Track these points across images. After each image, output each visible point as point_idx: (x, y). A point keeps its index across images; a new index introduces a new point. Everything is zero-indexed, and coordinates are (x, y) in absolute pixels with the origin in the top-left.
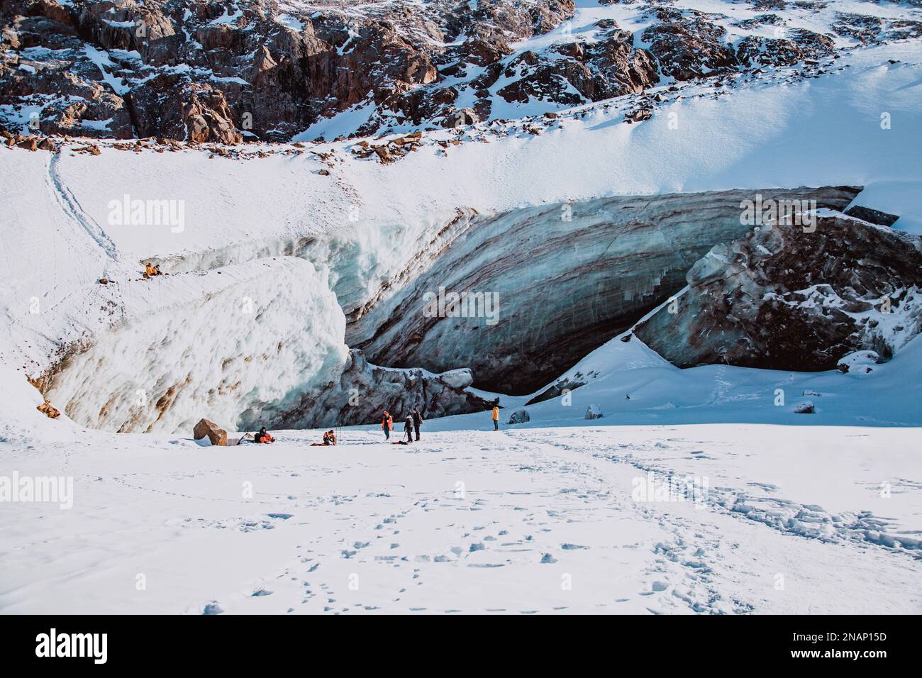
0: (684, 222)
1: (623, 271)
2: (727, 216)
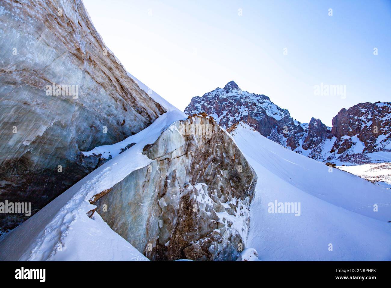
0: (89, 73)
1: (39, 102)
2: (104, 87)
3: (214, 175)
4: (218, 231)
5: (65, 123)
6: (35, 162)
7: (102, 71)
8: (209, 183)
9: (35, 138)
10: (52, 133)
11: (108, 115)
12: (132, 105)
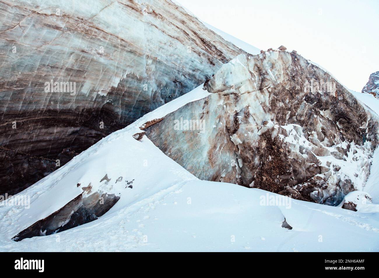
0: (156, 27)
1: (99, 51)
3: (310, 116)
4: (322, 176)
5: (140, 76)
6: (120, 113)
7: (173, 24)
8: (305, 125)
9: (110, 89)
10: (128, 86)
11: (194, 71)
12: (220, 58)
